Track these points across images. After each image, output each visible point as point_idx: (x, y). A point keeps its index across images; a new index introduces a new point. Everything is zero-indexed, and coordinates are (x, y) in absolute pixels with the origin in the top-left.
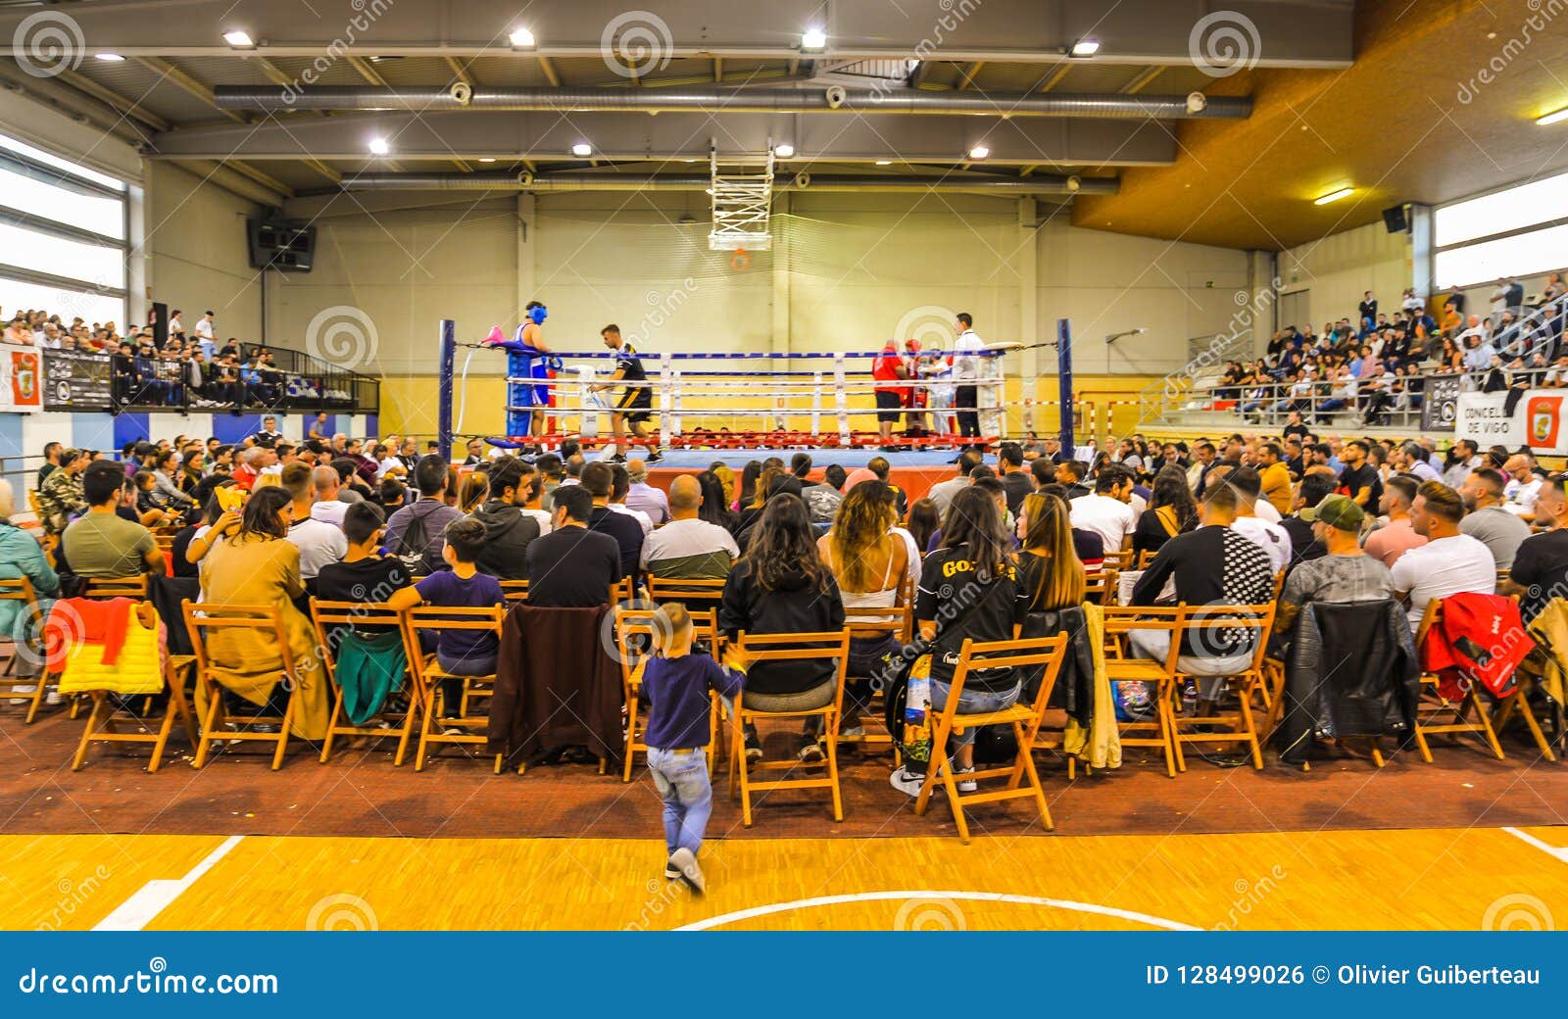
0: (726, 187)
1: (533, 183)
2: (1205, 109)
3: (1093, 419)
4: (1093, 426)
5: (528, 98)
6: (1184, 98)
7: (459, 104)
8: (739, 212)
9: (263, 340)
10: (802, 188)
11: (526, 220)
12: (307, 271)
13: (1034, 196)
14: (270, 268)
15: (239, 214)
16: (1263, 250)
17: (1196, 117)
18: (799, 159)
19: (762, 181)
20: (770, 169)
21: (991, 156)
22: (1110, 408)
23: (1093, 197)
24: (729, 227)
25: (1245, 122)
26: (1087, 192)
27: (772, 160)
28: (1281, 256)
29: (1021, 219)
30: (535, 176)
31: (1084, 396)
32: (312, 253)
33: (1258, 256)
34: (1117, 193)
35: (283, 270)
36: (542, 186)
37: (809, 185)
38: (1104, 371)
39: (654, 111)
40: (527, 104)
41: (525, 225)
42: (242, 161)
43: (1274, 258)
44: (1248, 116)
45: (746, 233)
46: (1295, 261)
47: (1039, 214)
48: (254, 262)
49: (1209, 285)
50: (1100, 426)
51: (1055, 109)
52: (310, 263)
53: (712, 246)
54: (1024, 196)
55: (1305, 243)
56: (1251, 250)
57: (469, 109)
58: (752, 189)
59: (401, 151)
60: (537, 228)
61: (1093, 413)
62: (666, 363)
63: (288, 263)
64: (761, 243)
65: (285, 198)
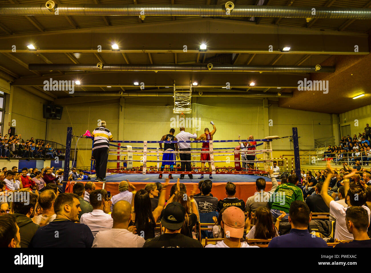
0: (178, 95)
1: (123, 94)
2: (321, 69)
3: (287, 163)
4: (287, 165)
5: (119, 67)
6: (315, 67)
7: (99, 69)
8: (182, 102)
9: (46, 139)
10: (200, 95)
11: (122, 105)
12: (60, 119)
13: (267, 98)
14: (49, 118)
15: (41, 103)
16: (335, 114)
17: (318, 72)
18: (199, 86)
19: (189, 93)
20: (191, 89)
21: (256, 85)
22: (292, 160)
23: (285, 98)
24: (179, 107)
25: (333, 74)
26: (284, 97)
27: (191, 87)
28: (340, 115)
29: (264, 105)
30: (124, 92)
31: (284, 156)
32: (61, 114)
33: (333, 115)
34: (292, 97)
35: (53, 119)
36: (126, 95)
37: (202, 95)
38: (290, 149)
39: (156, 71)
40: (119, 69)
41: (121, 107)
42: (40, 87)
43: (338, 116)
44: (334, 71)
45: (184, 108)
46: (345, 117)
47: (269, 104)
48: (44, 117)
49: (319, 124)
50: (289, 165)
51: (276, 70)
52: (61, 117)
53: (174, 112)
54: (264, 98)
55: (348, 111)
56: (331, 114)
57: (102, 70)
58: (186, 95)
59: (84, 84)
60: (125, 108)
61: (287, 162)
62: (145, 144)
63: (54, 117)
64: (189, 111)
65: (55, 99)
